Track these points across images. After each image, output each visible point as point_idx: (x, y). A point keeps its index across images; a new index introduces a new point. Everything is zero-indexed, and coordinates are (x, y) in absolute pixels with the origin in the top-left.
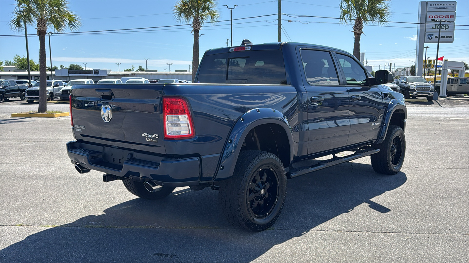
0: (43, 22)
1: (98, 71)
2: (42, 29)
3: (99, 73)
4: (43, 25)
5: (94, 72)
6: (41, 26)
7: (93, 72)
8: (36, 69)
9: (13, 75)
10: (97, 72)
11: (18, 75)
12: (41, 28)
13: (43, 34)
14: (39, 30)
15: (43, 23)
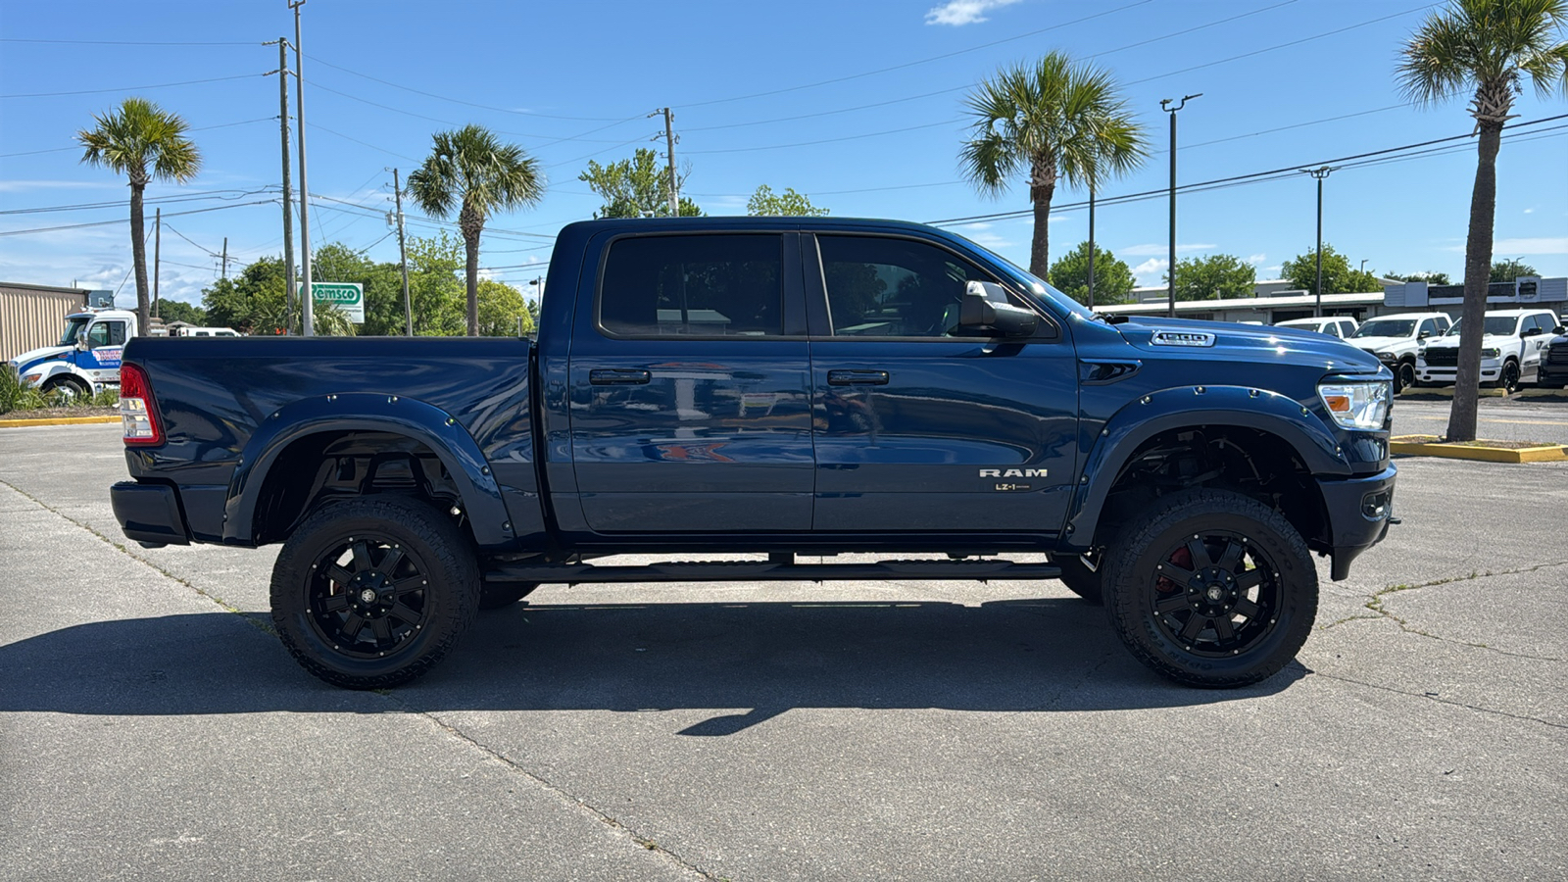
0: (1044, 164)
1: (1535, 284)
2: (1041, 183)
3: (1538, 291)
4: (1045, 170)
5: (1520, 289)
6: (1038, 176)
7: (1514, 290)
8: (1347, 287)
9: (1257, 309)
10: (1531, 286)
11: (1272, 308)
12: (1038, 180)
13: (1043, 198)
14: (1034, 185)
15: (1045, 166)
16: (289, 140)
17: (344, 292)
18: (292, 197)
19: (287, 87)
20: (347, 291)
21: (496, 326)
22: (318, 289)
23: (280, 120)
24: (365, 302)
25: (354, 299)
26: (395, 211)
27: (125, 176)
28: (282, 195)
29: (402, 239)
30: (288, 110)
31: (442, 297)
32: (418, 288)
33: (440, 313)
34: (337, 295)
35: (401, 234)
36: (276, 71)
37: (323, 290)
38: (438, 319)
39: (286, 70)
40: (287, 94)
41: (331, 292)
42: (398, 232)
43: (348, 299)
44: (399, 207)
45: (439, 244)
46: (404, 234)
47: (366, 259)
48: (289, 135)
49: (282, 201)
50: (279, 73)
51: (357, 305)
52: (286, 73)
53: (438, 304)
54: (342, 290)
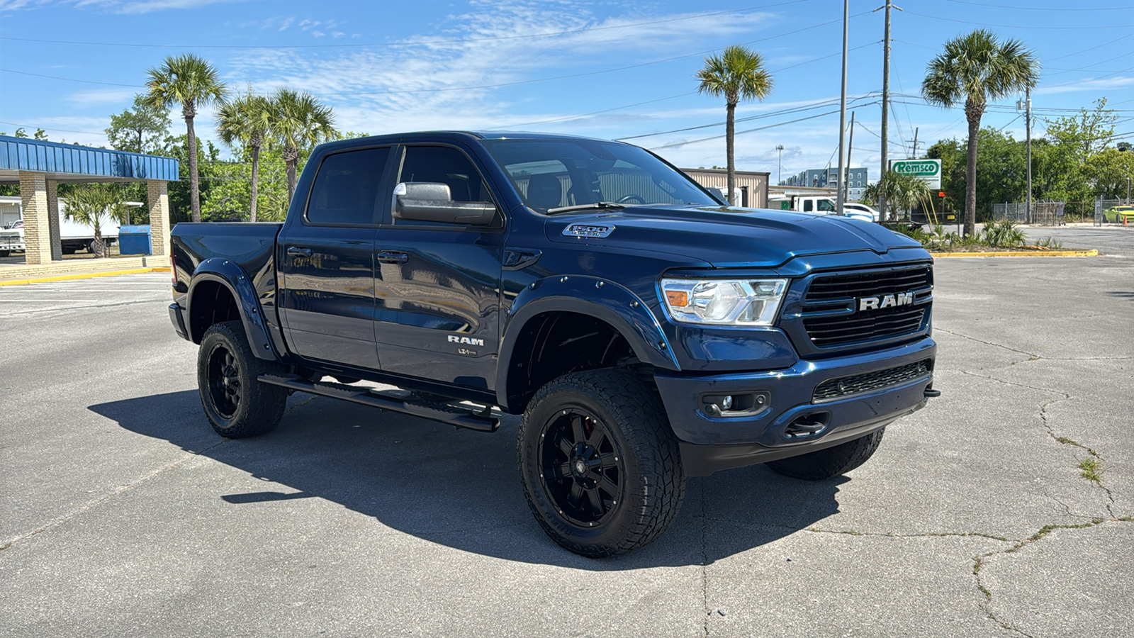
16: (889, 57)
17: (927, 166)
18: (888, 99)
19: (890, 19)
20: (929, 165)
21: (1117, 186)
22: (907, 165)
23: (883, 43)
24: (942, 173)
25: (934, 171)
26: (1024, 99)
27: (723, 98)
28: (882, 98)
29: (1028, 120)
30: (890, 34)
31: (1069, 164)
32: (1048, 158)
33: (1066, 177)
34: (920, 169)
35: (1027, 116)
36: (883, 7)
37: (911, 166)
38: (1063, 182)
39: (889, 5)
40: (889, 23)
41: (915, 167)
42: (1025, 115)
43: (929, 171)
44: (1027, 95)
45: (1079, 121)
46: (1030, 116)
47: (1010, 137)
48: (889, 53)
49: (882, 102)
50: (885, 8)
51: (936, 175)
52: (889, 7)
53: (1064, 170)
54: (925, 165)
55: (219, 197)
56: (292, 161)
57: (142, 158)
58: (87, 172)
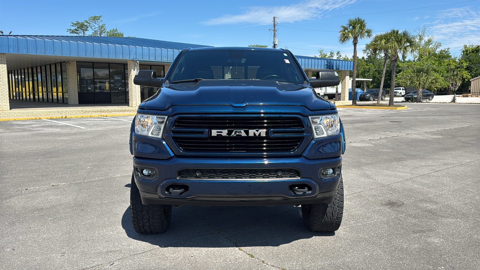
55: (400, 77)
56: (394, 60)
57: (339, 61)
58: (314, 68)
